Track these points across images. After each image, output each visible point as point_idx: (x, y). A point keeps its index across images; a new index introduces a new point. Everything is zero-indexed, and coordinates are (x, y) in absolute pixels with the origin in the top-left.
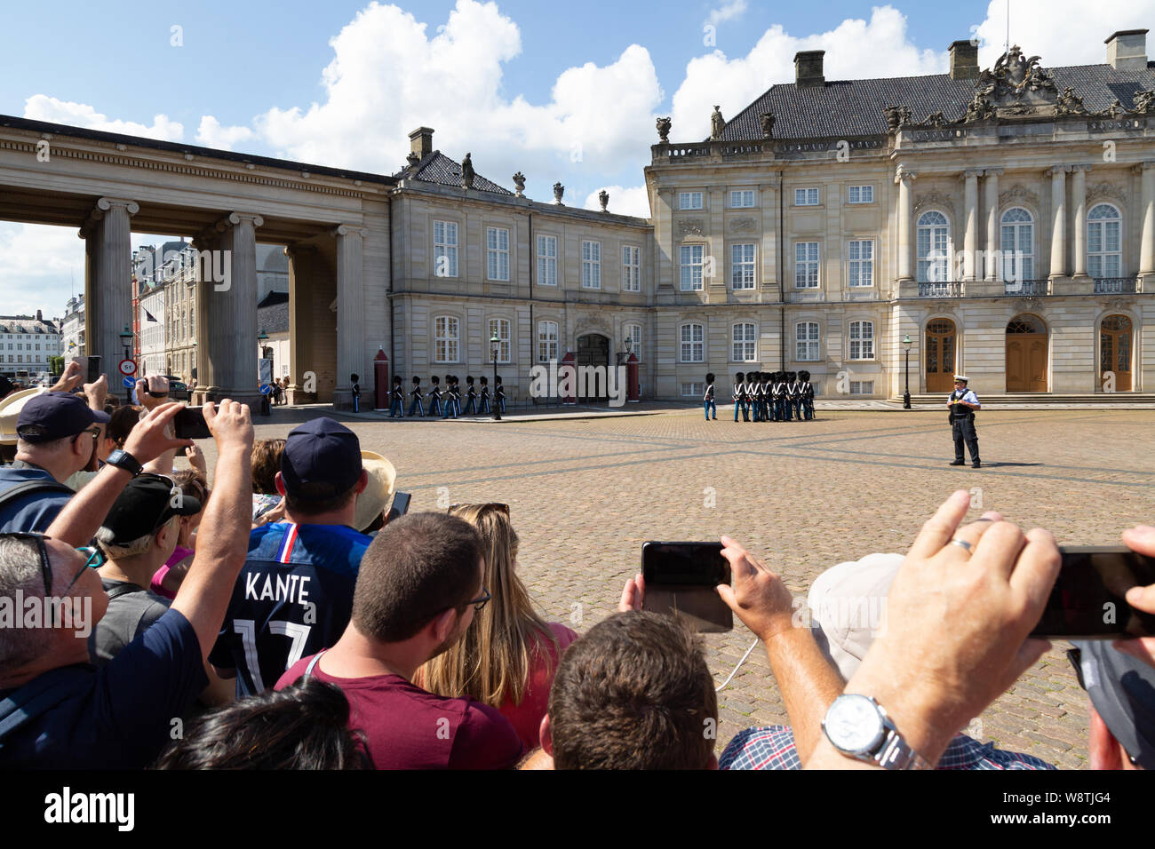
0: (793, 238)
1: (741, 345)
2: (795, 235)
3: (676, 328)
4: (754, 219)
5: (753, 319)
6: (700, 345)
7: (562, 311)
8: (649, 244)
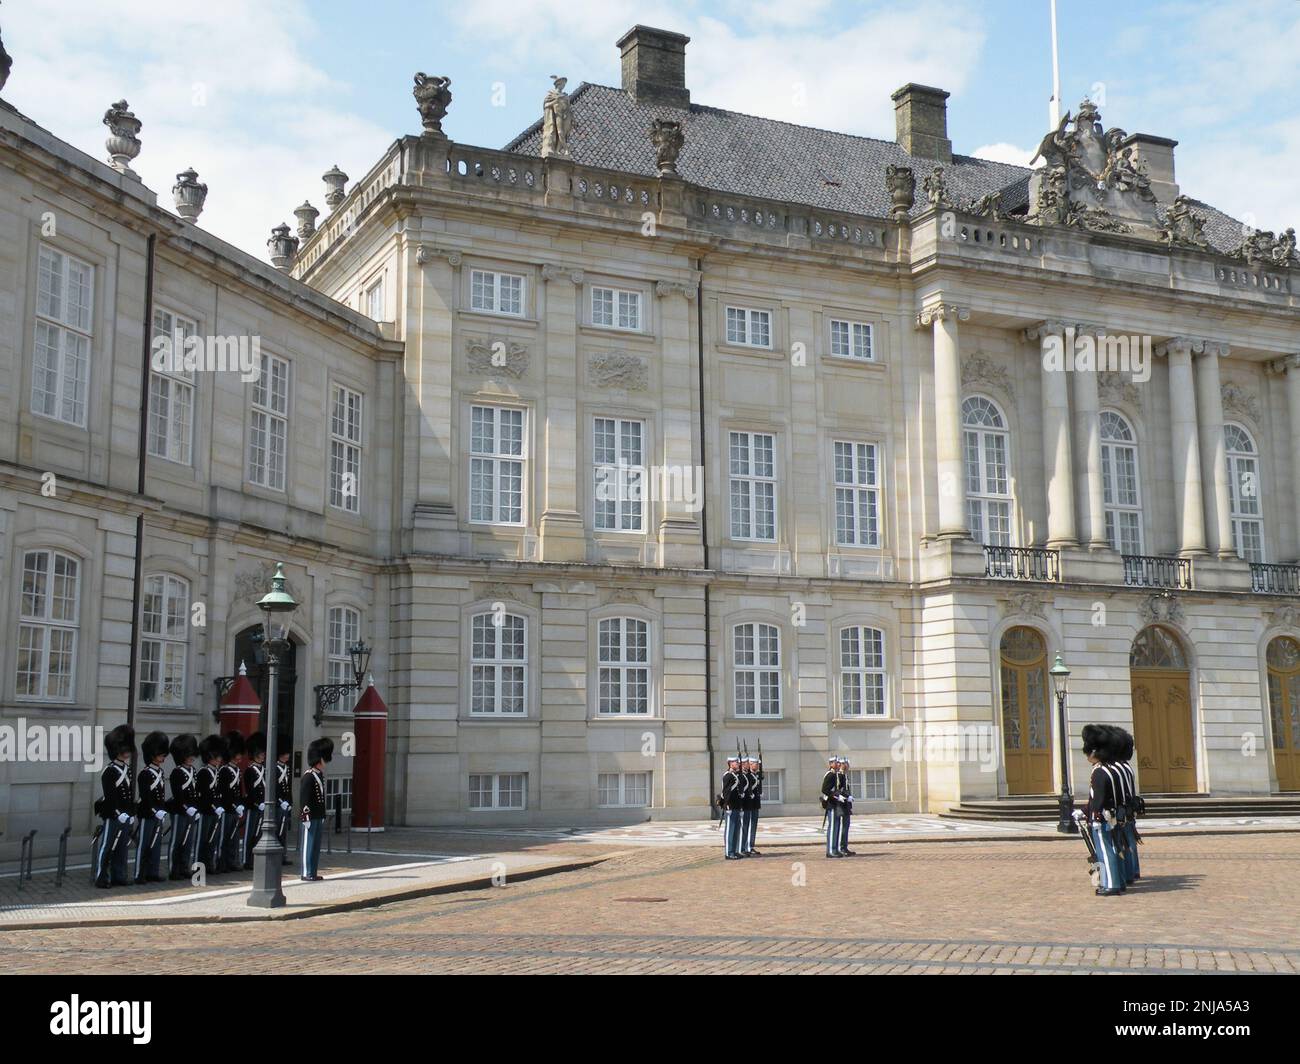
0: (725, 419)
1: (617, 672)
2: (728, 413)
3: (459, 622)
4: (644, 361)
5: (646, 609)
6: (520, 672)
7: (201, 546)
8: (386, 390)
